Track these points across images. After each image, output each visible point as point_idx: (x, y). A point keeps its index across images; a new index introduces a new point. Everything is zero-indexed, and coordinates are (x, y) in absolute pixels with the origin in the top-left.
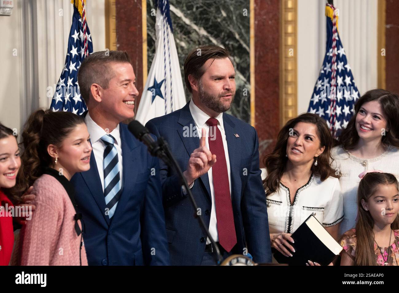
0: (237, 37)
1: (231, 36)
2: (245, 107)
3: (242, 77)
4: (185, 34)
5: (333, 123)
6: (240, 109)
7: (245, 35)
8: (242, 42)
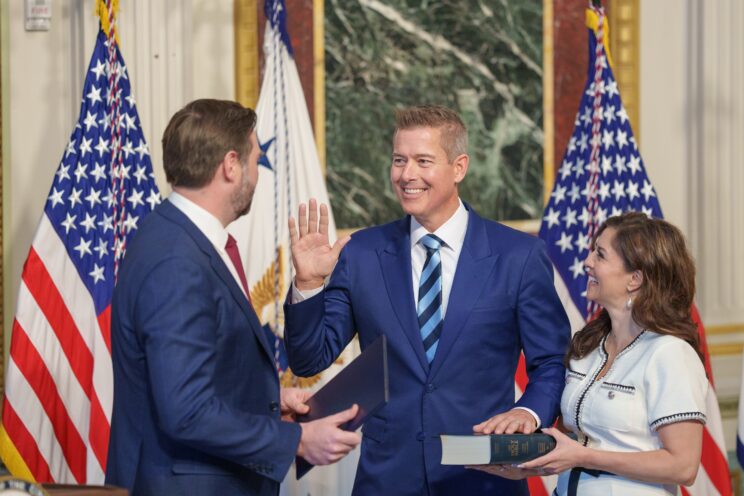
0: (516, 49)
1: (502, 49)
2: (533, 172)
3: (525, 119)
4: (404, 48)
5: (594, 213)
6: (522, 175)
7: (533, 46)
8: (526, 59)
